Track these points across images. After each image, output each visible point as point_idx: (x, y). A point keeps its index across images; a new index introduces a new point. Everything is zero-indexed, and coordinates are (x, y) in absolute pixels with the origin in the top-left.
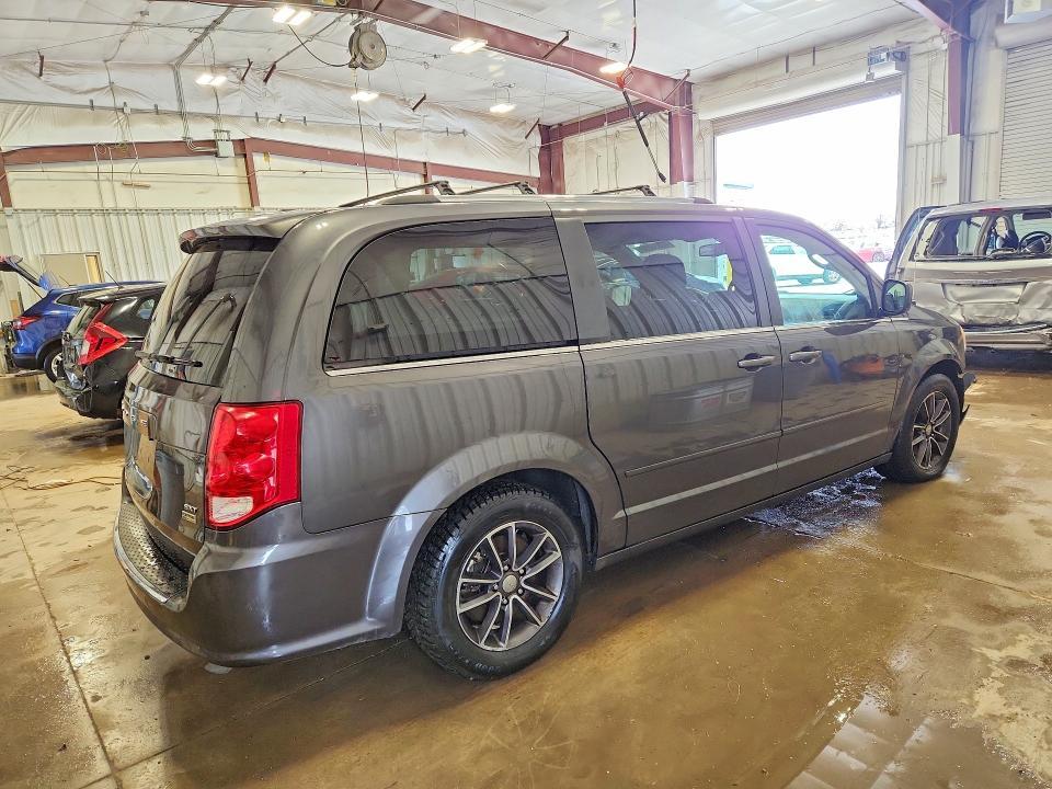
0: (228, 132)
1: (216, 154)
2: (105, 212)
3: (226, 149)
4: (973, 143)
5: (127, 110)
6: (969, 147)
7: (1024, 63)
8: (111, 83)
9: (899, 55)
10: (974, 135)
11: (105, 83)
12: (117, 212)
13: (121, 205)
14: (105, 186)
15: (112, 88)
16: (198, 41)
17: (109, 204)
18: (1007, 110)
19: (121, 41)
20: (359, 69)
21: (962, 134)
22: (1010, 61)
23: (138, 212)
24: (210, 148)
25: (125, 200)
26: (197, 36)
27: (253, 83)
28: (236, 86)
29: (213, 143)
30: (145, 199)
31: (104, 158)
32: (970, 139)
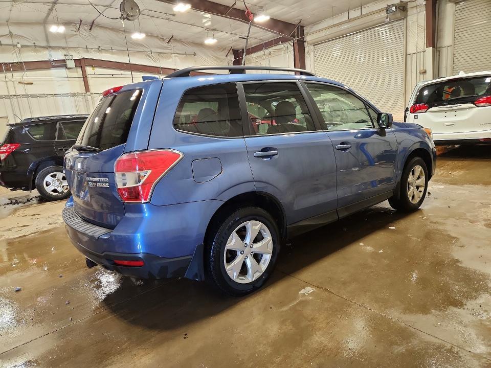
0: (72, 55)
1: (66, 67)
2: (10, 97)
3: (71, 64)
4: (439, 51)
5: (19, 46)
6: (438, 53)
7: (465, 9)
8: (10, 32)
9: (402, 8)
10: (440, 48)
11: (7, 32)
12: (16, 96)
13: (18, 93)
14: (9, 83)
15: (11, 35)
16: (51, 10)
17: (12, 93)
18: (456, 34)
19: (10, 11)
20: (126, 20)
21: (434, 47)
22: (457, 9)
23: (27, 96)
24: (62, 64)
25: (21, 90)
26: (49, 7)
27: (84, 31)
28: (75, 33)
29: (64, 61)
30: (31, 90)
31: (8, 70)
32: (438, 49)
